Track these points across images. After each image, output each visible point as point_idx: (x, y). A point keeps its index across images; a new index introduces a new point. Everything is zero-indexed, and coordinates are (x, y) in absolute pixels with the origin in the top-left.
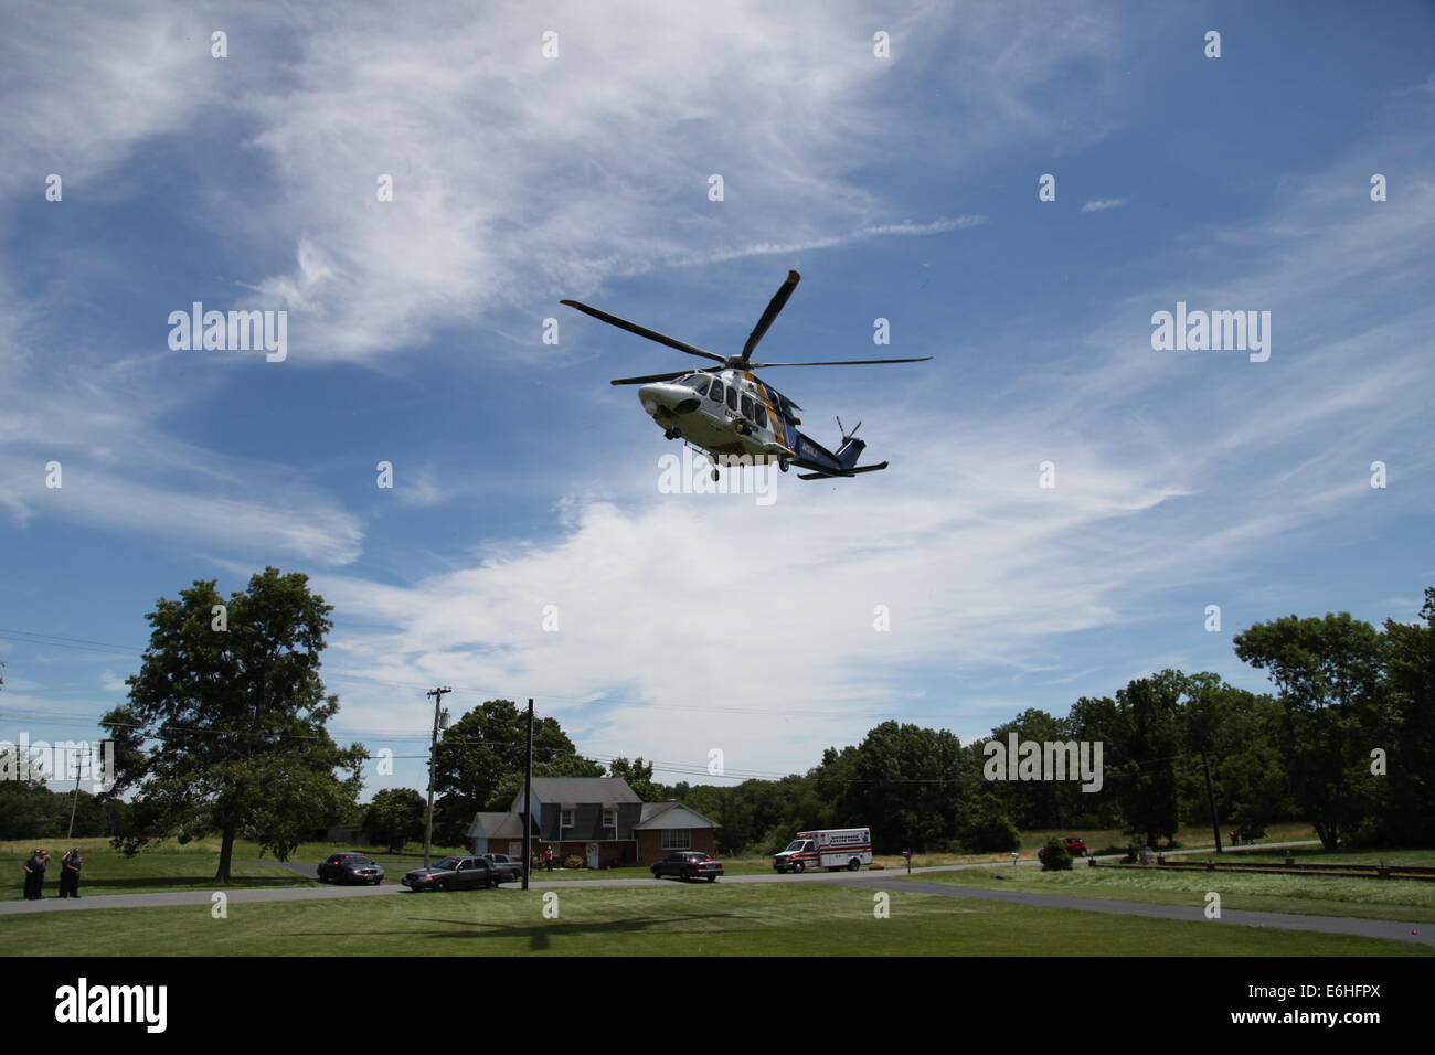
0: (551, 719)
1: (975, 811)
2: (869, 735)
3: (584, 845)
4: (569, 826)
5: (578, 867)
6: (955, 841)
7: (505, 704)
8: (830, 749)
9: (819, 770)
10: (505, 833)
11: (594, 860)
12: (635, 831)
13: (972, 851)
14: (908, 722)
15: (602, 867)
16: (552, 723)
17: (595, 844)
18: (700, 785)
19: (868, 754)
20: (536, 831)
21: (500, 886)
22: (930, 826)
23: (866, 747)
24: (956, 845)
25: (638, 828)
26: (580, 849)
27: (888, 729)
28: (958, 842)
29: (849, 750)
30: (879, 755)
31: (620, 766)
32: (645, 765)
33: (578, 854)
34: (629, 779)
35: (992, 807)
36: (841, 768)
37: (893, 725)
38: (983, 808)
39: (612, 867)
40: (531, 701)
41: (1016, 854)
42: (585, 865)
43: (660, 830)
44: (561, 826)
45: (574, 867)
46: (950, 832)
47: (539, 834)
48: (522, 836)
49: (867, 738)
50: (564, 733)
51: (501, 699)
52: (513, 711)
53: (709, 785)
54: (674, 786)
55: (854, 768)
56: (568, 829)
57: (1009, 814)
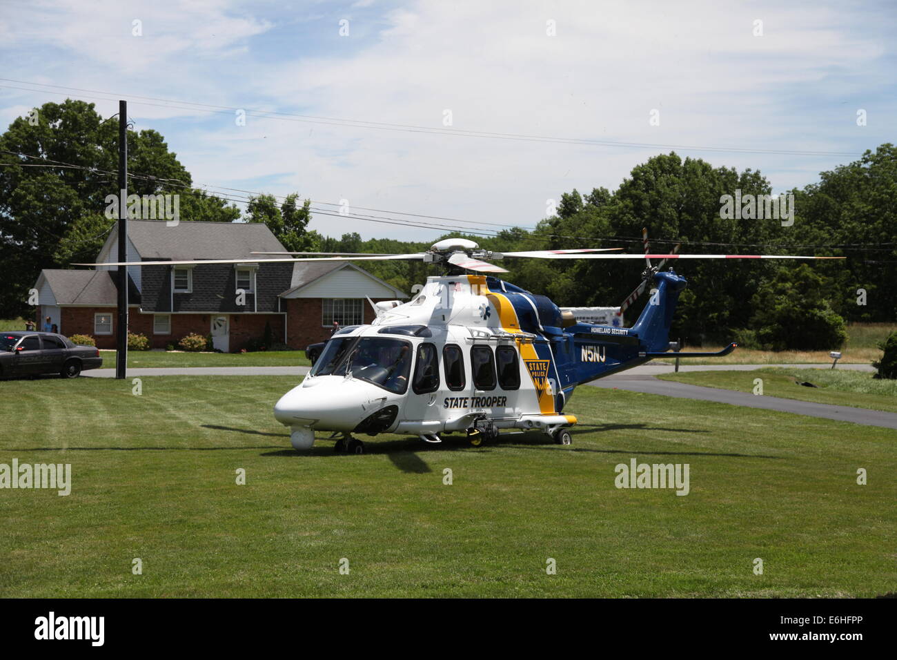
0: (151, 133)
1: (782, 292)
2: (634, 174)
3: (206, 318)
4: (186, 292)
5: (198, 350)
6: (748, 332)
7: (80, 107)
8: (570, 193)
9: (554, 223)
10: (90, 298)
11: (222, 338)
12: (284, 301)
13: (771, 346)
14: (694, 157)
15: (235, 349)
16: (153, 139)
17: (224, 317)
18: (378, 239)
19: (628, 202)
20: (135, 298)
21: (83, 373)
22: (713, 309)
23: (627, 190)
24: (749, 337)
25: (287, 297)
26: (202, 324)
27: (665, 166)
28: (752, 333)
29: (599, 196)
30: (646, 203)
31: (262, 208)
32: (299, 205)
33: (199, 332)
34: (275, 227)
35: (806, 287)
36: (586, 221)
37: (674, 159)
38: (793, 287)
39: (248, 350)
40: (123, 105)
41: (837, 353)
42: (209, 347)
43: (320, 300)
44: (173, 290)
45: (193, 349)
46: (742, 317)
47: (140, 303)
48: (115, 305)
49: (630, 178)
50: (174, 156)
51: (74, 99)
52: (92, 119)
53: (391, 239)
54: (339, 239)
55: (606, 222)
56: (183, 295)
57: (833, 298)
